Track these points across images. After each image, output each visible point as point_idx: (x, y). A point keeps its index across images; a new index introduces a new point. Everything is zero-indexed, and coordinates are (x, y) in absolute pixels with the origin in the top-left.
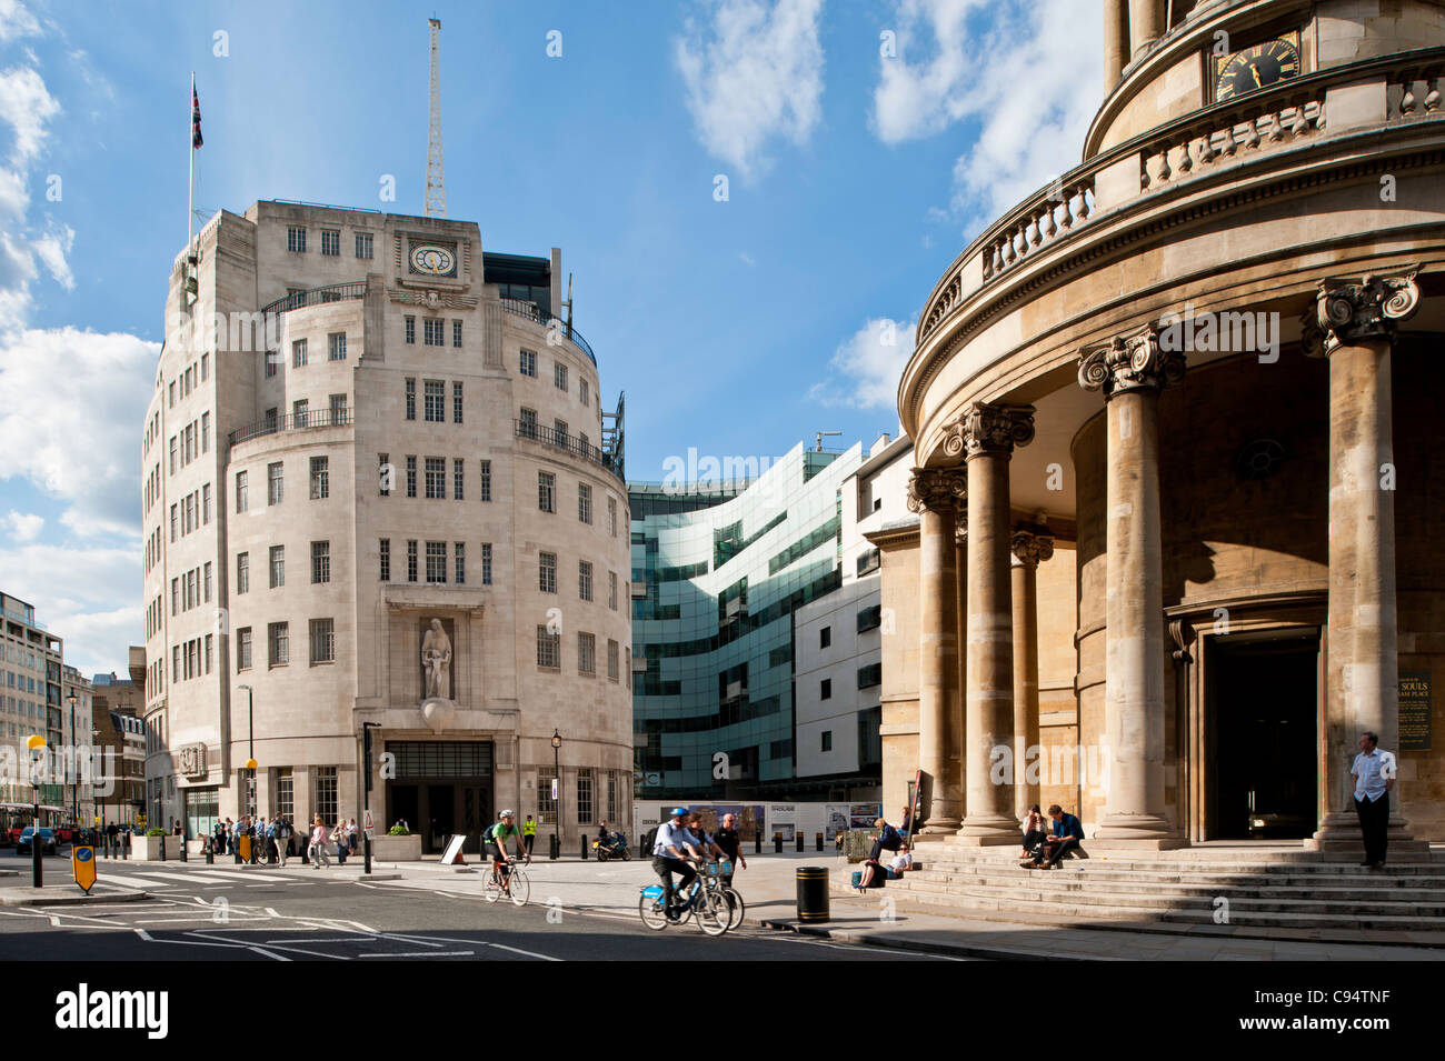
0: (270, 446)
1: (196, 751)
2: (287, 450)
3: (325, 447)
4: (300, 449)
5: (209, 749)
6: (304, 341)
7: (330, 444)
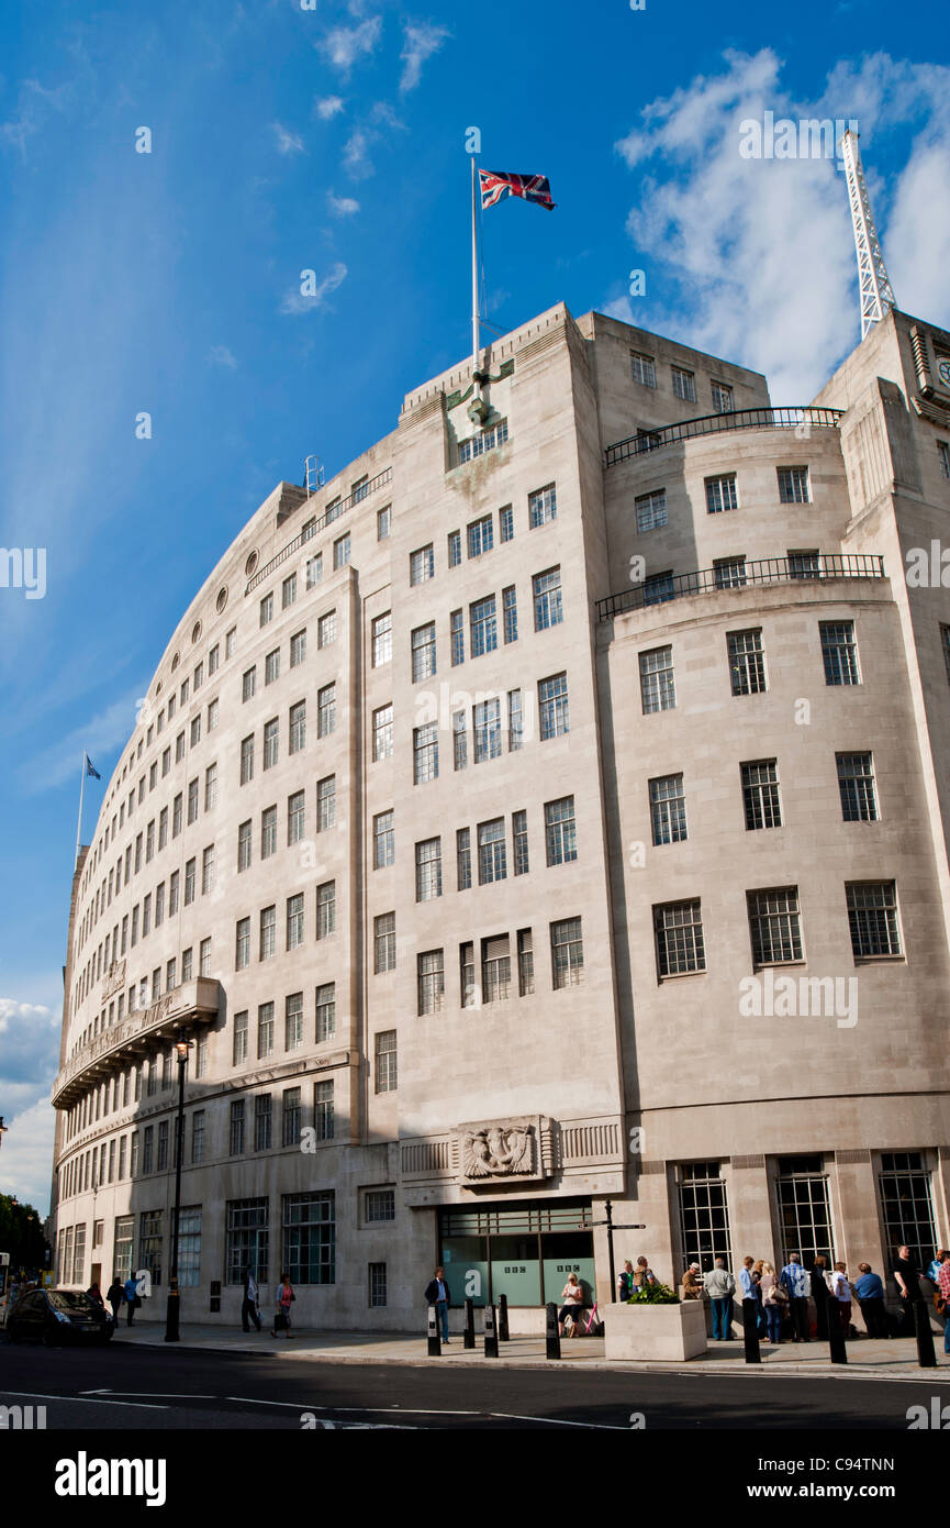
0: (724, 607)
1: (531, 1131)
2: (768, 610)
3: (846, 607)
4: (794, 609)
5: (564, 1127)
6: (729, 478)
7: (853, 604)
